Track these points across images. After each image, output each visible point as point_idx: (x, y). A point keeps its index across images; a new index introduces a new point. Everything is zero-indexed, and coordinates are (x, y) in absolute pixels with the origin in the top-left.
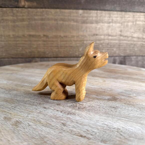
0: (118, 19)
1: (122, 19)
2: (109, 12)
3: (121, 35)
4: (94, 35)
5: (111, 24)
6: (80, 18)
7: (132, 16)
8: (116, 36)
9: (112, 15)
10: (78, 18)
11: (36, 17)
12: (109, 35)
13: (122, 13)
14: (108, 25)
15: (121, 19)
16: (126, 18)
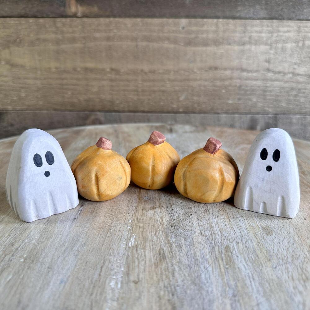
0: (263, 35)
1: (272, 36)
2: (243, 21)
3: (268, 70)
4: (211, 68)
5: (247, 47)
6: (181, 36)
7: (296, 28)
8: (257, 71)
9: (249, 28)
10: (178, 35)
12: (243, 70)
13: (273, 22)
14: (242, 47)
15: (270, 35)
16: (281, 34)
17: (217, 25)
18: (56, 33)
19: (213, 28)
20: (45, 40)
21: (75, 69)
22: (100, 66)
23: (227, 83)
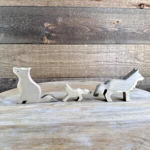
0: (114, 49)
1: (117, 50)
3: (117, 61)
4: (96, 61)
5: (109, 54)
7: (125, 47)
9: (109, 47)
11: (55, 51)
12: (108, 62)
13: (117, 45)
14: (107, 54)
16: (120, 49)
17: (98, 47)
18: (39, 50)
19: (97, 48)
20: (35, 52)
21: (46, 63)
22: (56, 62)
23: (102, 66)
